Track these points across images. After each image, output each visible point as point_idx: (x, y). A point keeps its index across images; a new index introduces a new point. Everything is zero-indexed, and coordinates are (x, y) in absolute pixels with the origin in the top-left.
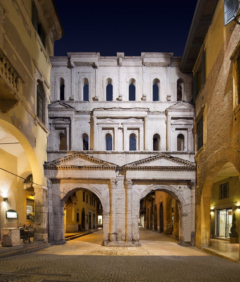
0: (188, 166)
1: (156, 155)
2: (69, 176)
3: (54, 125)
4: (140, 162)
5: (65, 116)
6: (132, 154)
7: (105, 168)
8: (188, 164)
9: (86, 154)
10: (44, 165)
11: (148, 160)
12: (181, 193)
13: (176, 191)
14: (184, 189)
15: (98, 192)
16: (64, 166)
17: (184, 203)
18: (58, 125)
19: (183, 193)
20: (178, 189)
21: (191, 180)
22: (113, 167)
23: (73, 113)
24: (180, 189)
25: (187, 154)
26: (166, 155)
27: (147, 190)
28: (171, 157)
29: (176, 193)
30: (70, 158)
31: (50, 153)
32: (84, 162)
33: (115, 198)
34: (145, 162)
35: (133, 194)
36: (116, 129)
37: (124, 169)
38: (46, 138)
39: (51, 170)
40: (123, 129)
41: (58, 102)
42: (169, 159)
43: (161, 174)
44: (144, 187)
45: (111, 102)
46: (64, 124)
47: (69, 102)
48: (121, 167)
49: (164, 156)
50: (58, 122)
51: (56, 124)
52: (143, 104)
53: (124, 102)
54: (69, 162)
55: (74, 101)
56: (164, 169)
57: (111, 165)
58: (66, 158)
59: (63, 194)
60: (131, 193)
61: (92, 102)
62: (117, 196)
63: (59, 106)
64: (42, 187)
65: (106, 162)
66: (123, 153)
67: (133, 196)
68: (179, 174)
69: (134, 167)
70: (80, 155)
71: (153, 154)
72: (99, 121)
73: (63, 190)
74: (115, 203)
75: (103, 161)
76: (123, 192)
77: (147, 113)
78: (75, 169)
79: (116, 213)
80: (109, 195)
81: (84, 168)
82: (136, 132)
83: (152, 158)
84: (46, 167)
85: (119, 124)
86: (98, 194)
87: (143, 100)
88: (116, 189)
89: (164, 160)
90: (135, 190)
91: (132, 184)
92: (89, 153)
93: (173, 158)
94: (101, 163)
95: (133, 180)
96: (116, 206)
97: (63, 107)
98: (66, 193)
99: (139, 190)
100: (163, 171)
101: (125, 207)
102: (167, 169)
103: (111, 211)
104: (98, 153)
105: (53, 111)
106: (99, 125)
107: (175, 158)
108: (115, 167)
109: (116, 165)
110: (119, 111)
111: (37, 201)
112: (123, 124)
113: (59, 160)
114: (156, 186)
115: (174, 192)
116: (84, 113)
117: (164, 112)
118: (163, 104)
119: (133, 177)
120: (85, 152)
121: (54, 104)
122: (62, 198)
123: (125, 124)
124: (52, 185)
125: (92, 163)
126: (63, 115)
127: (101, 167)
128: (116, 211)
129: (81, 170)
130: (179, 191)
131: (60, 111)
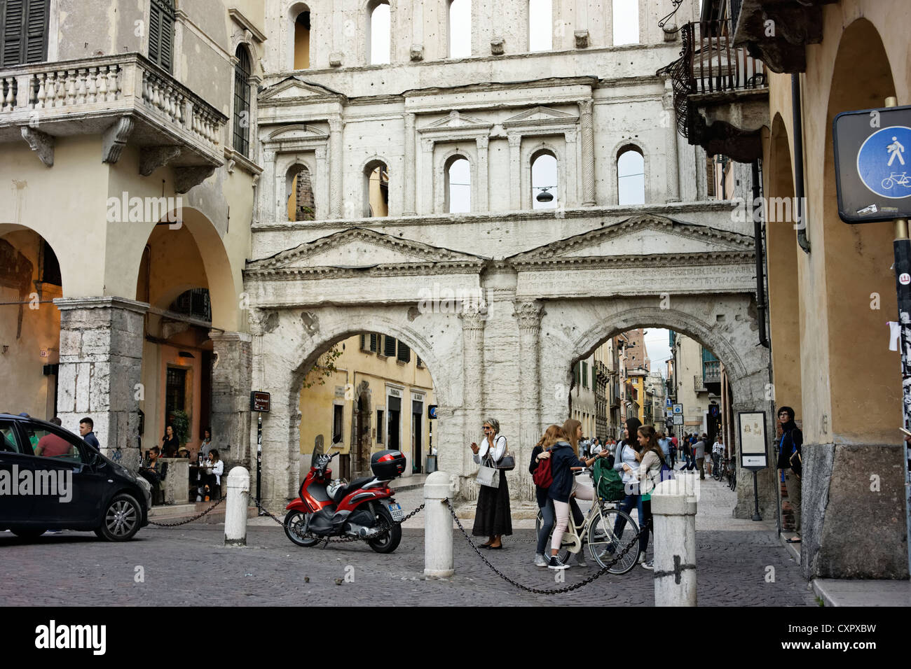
0: (743, 247)
1: (621, 219)
2: (321, 299)
3: (274, 146)
4: (566, 244)
5: (313, 119)
6: (537, 219)
7: (443, 267)
8: (742, 242)
9: (380, 230)
10: (242, 271)
11: (592, 238)
12: (724, 334)
13: (704, 330)
14: (735, 323)
15: (419, 342)
16: (308, 269)
17: (737, 369)
18: (288, 145)
19: (734, 335)
22: (471, 265)
23: (336, 107)
24: (723, 324)
26: (657, 219)
27: (596, 331)
28: (676, 224)
29: (706, 336)
30: (327, 244)
31: (261, 230)
32: (373, 252)
33: (478, 358)
34: (585, 243)
35: (546, 343)
36: (482, 142)
37: (511, 266)
38: (252, 190)
39: (263, 281)
40: (506, 139)
41: (291, 82)
42: (669, 228)
43: (643, 278)
44: (583, 322)
45: (466, 61)
46: (309, 140)
47: (324, 72)
48: (499, 261)
49: (651, 221)
50: (289, 135)
51: (281, 142)
52: (577, 57)
53: (510, 57)
54: (324, 255)
55: (341, 68)
56: (655, 262)
57: (465, 258)
58: (312, 246)
59: (300, 352)
60: (538, 343)
61: (400, 66)
62: (486, 352)
63: (294, 92)
64: (237, 337)
65: (445, 252)
66: (505, 219)
67: (545, 352)
68: (710, 276)
69: (543, 260)
70: (359, 234)
71: (613, 216)
72: (424, 123)
73: (300, 340)
74: (478, 376)
75: (436, 248)
76: (510, 340)
77: (588, 89)
78: (341, 277)
79: (484, 410)
80: (458, 350)
81: (372, 272)
82: (554, 145)
83: (606, 231)
84: (248, 275)
85: (491, 127)
86: (420, 347)
87: (578, 46)
88: (483, 329)
89: (653, 233)
90: (553, 332)
91: (541, 314)
92: (389, 226)
93: (683, 227)
94: (429, 252)
95: (543, 301)
96: (482, 385)
97: (306, 93)
98: (310, 348)
99: (568, 330)
100: (650, 269)
101: (516, 388)
102: (663, 261)
103: (465, 402)
104: (420, 223)
105: (274, 105)
106: (425, 135)
107: (689, 227)
108: (475, 265)
109: (480, 258)
110: (492, 90)
111: (222, 380)
112: (506, 126)
113: (292, 252)
114: (628, 316)
115: (700, 334)
116: (374, 100)
117: (653, 77)
118: (651, 53)
119: (542, 292)
120: (377, 223)
121: (277, 88)
122: (298, 365)
123: (515, 125)
124: (263, 324)
125: (398, 254)
126: (306, 116)
127: (431, 265)
128: (483, 401)
129: (361, 277)
130: (715, 331)
131: (297, 105)
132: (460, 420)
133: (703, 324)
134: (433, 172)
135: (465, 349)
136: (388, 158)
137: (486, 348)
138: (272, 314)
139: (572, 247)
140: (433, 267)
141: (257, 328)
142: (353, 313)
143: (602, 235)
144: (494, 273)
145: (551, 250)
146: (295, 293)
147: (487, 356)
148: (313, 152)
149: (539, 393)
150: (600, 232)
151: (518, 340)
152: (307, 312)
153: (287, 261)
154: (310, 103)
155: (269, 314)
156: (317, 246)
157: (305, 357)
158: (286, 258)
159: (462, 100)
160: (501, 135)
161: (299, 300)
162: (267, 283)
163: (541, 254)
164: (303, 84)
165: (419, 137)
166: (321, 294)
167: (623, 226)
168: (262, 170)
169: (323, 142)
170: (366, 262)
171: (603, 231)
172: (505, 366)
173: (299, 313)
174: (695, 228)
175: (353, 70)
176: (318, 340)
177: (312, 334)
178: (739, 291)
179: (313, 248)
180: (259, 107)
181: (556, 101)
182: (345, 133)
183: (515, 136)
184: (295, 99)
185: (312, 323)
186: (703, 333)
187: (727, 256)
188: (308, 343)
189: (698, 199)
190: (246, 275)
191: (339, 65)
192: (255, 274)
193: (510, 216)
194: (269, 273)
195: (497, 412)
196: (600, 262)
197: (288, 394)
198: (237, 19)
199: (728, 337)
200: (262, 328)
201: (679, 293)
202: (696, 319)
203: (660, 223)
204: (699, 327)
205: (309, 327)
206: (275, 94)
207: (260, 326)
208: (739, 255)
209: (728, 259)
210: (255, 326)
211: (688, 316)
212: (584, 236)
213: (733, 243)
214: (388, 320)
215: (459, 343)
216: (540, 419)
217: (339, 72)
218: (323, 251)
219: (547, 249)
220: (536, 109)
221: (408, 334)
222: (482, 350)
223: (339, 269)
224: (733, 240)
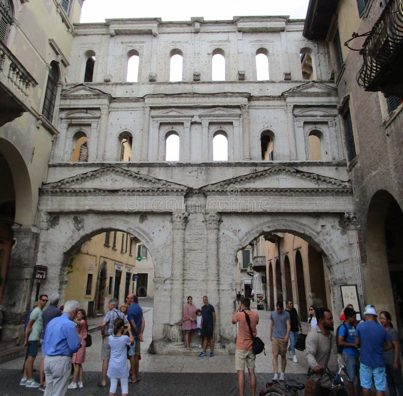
0: (335, 186)
1: (266, 168)
2: (87, 208)
3: (68, 120)
4: (235, 180)
5: (91, 107)
6: (219, 166)
7: (163, 191)
8: (335, 184)
9: (126, 169)
10: (39, 188)
11: (251, 178)
12: (326, 237)
13: (315, 234)
14: (332, 230)
15: (145, 236)
16: (80, 189)
17: (335, 257)
18: (76, 120)
19: (332, 237)
20: (319, 229)
21: (344, 213)
22: (180, 190)
23: (106, 101)
24: (325, 231)
25: (331, 166)
26: (287, 168)
27: (252, 232)
28: (298, 172)
29: (316, 237)
30: (94, 176)
31: (54, 166)
32: (121, 181)
33: (181, 247)
34: (247, 180)
35: (222, 239)
36: (187, 124)
37: (203, 192)
38: (52, 143)
39: (52, 196)
40: (200, 123)
41: (81, 87)
42: (294, 174)
43: (280, 202)
44: (244, 227)
45: (179, 83)
46: (88, 118)
47: (101, 84)
48: (196, 189)
49: (284, 170)
50: (77, 115)
51: (72, 118)
52: (239, 85)
53: (203, 83)
54: (91, 182)
55: (110, 83)
56: (286, 193)
57: (177, 186)
58: (84, 176)
59: (70, 240)
60: (218, 239)
61: (143, 84)
62: (186, 244)
63: (83, 92)
64: (30, 229)
65: (164, 182)
66: (199, 165)
67: (222, 245)
68: (317, 202)
69: (223, 189)
70: (113, 170)
71: (261, 166)
72: (155, 113)
73: (71, 233)
74: (181, 258)
75: (159, 180)
76: (201, 236)
77: (246, 100)
78: (100, 195)
79: (184, 280)
80: (169, 242)
81: (120, 193)
82: (226, 128)
83: (259, 174)
84: (43, 192)
85: (192, 117)
86: (145, 239)
87: (239, 79)
88: (185, 230)
89: (284, 177)
90: (226, 232)
91: (220, 221)
92: (132, 166)
93: (302, 174)
94: (154, 183)
95: (222, 214)
96: (184, 265)
97: (89, 93)
98: (77, 238)
99: (235, 232)
100: (283, 197)
101: (204, 267)
102: (291, 193)
103: (172, 275)
104: (150, 165)
105: (70, 99)
106: (155, 119)
107: (305, 174)
108: (182, 191)
109: (185, 186)
110: (194, 97)
111: (16, 257)
112: (200, 116)
113: (71, 179)
114: (271, 224)
115: (312, 236)
116: (127, 100)
117: (279, 97)
118: (278, 85)
119: (221, 208)
120: (124, 165)
121: (72, 90)
122: (68, 249)
123: (205, 116)
124: (49, 223)
125: (136, 183)
126: (87, 105)
127: (156, 190)
128: (183, 275)
129: (113, 195)
130: (321, 234)
131: (83, 99)
132: (168, 287)
133: (313, 230)
134: (159, 139)
135: (173, 242)
136: (133, 131)
137: (186, 241)
138: (55, 217)
139: (239, 182)
140: (157, 191)
141: (44, 225)
142: (106, 217)
143: (257, 176)
144: (192, 197)
145: (226, 184)
146: (71, 203)
147: (187, 246)
148: (89, 125)
149: (218, 270)
150: (255, 174)
151: (206, 237)
152: (77, 216)
153: (68, 185)
154: (91, 98)
155: (54, 216)
156: (88, 176)
157: (73, 244)
158: (68, 182)
159: (177, 101)
160: (198, 121)
161: (73, 208)
162: (54, 197)
163: (221, 185)
164: (88, 88)
165: (151, 120)
166: (87, 205)
167: (268, 172)
168: (59, 133)
169: (97, 120)
170: (116, 186)
171: (257, 174)
172: (197, 253)
173: (72, 217)
174: (309, 175)
175: (117, 84)
176: (82, 233)
177: (79, 230)
178: (335, 211)
179: (84, 177)
180: (61, 99)
181: (229, 104)
182: (109, 116)
183: (206, 121)
184: (83, 95)
185: (80, 222)
186: (314, 235)
187: (328, 191)
188: (76, 235)
189: (307, 159)
190: (41, 192)
191: (109, 81)
192: (47, 191)
193: (203, 163)
194: (56, 191)
195: (192, 282)
196: (255, 192)
197: (60, 267)
198: (52, 45)
199: (328, 238)
200: (48, 225)
201: (301, 211)
202: (309, 227)
203: (289, 171)
204: (312, 232)
205: (78, 225)
206: (71, 92)
207: (46, 224)
208: (334, 191)
209: (328, 193)
210: (44, 223)
211: (305, 225)
212: (247, 176)
213: (330, 184)
214: (127, 222)
215: (170, 237)
216: (219, 287)
217: (108, 85)
218: (91, 180)
219: (225, 183)
220: (218, 108)
221: (138, 231)
222: (184, 242)
223: (100, 190)
224: (330, 182)
